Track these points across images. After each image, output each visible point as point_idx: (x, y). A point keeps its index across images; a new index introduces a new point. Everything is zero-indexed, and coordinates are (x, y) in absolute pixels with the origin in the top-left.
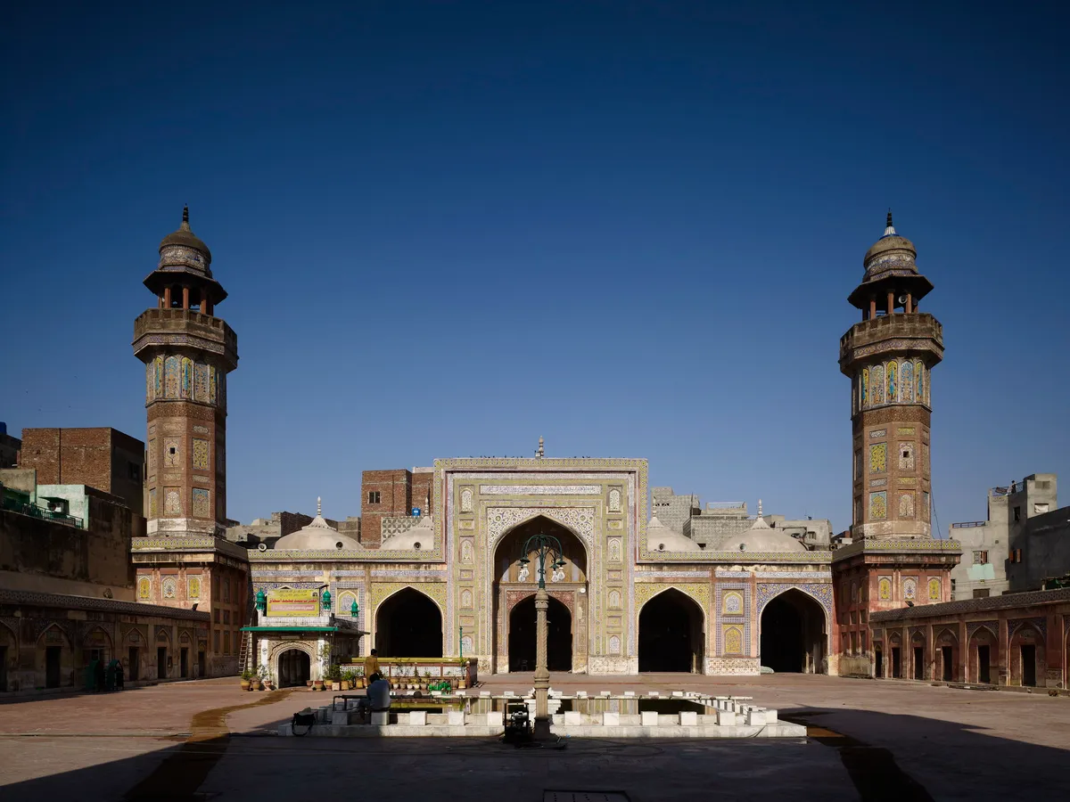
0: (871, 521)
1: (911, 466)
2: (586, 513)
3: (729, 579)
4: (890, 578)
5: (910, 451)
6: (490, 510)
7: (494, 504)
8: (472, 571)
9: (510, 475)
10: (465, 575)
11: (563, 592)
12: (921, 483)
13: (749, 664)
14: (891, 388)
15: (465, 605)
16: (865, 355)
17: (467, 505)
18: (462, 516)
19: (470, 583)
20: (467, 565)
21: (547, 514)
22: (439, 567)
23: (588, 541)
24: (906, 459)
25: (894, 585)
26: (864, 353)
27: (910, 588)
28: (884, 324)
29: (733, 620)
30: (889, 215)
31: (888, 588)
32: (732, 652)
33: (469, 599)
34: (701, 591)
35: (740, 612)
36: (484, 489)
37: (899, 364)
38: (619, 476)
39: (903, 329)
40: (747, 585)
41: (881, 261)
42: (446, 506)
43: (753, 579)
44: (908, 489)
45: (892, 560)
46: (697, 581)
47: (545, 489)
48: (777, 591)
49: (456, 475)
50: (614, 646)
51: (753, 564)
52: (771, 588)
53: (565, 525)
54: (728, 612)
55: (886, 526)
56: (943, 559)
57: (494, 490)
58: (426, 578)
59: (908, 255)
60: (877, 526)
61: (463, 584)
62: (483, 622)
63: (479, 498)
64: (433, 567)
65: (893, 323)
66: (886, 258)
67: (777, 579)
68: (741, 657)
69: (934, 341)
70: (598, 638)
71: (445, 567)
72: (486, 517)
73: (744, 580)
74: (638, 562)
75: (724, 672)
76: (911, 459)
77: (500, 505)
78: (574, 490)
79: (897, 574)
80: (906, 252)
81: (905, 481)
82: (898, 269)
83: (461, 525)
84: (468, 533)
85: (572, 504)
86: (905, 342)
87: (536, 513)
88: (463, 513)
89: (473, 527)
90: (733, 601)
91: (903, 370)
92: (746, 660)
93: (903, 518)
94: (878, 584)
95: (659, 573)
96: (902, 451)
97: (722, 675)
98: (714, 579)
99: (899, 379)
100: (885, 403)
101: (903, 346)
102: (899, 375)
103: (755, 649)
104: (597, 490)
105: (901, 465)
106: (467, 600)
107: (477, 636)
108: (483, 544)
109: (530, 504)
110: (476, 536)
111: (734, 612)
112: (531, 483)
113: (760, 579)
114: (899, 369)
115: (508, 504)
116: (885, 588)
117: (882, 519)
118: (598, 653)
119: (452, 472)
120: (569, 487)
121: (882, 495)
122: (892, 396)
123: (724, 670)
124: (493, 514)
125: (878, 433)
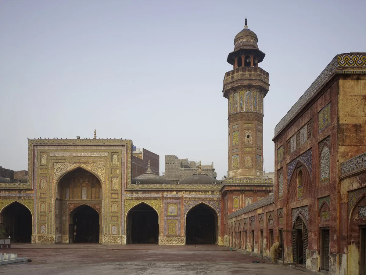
0: (233, 170)
1: (251, 142)
2: (100, 166)
3: (170, 198)
4: (239, 197)
5: (250, 135)
6: (55, 164)
7: (57, 161)
8: (46, 194)
9: (65, 147)
10: (43, 196)
11: (95, 204)
12: (256, 150)
13: (180, 240)
14: (241, 104)
15: (42, 210)
16: (230, 88)
17: (44, 162)
18: (42, 167)
19: (45, 200)
20: (43, 191)
21: (83, 166)
22: (30, 192)
23: (102, 179)
24: (248, 139)
25: (241, 201)
26: (229, 87)
27: (248, 202)
28: (237, 72)
29: (172, 218)
30: (246, 20)
31: (238, 202)
32: (171, 234)
33: (44, 207)
34: (157, 204)
35: (176, 214)
36: (52, 154)
37: (245, 92)
38: (117, 148)
39: (245, 74)
40: (180, 201)
41: (239, 42)
42: (34, 163)
43: (182, 198)
44: (249, 154)
45: (239, 188)
46: (155, 199)
47: (81, 154)
48: (193, 204)
49: (39, 147)
50: (114, 230)
51: (182, 191)
52: (191, 203)
53: (91, 171)
54: (169, 214)
55: (238, 172)
56: (264, 188)
57: (57, 155)
58: (24, 197)
59: (252, 39)
60: (235, 172)
61: (42, 200)
62: (51, 219)
63: (49, 158)
64: (27, 192)
65: (241, 72)
66: (241, 40)
67: (194, 198)
68: (176, 236)
69: (261, 80)
70: (106, 226)
71: (33, 192)
72: (53, 168)
73: (178, 199)
74: (126, 189)
75: (167, 243)
76: (250, 139)
77: (59, 162)
78: (95, 154)
79: (242, 196)
80: (251, 37)
81: (247, 149)
82: (247, 46)
83: (41, 172)
84: (44, 175)
85: (94, 161)
86: (247, 81)
87: (77, 166)
88: (41, 165)
89: (47, 172)
90: (173, 209)
91: (247, 95)
92: (178, 237)
93: (246, 168)
94: (233, 201)
95: (136, 195)
96: (246, 135)
97: (166, 244)
98: (163, 198)
99: (245, 99)
100: (238, 111)
101: (246, 83)
102: (245, 97)
103: (183, 233)
104: (106, 154)
105: (246, 142)
106: (43, 208)
107: (48, 226)
108: (51, 180)
109: (74, 161)
110: (48, 178)
111: (173, 214)
112: (74, 151)
113: (185, 198)
114: (245, 94)
115: (63, 161)
116: (236, 202)
117: (237, 168)
118: (106, 234)
119: (37, 146)
120: (93, 153)
121: (237, 157)
122: (241, 108)
123: (167, 242)
124: (57, 166)
125: (236, 126)
